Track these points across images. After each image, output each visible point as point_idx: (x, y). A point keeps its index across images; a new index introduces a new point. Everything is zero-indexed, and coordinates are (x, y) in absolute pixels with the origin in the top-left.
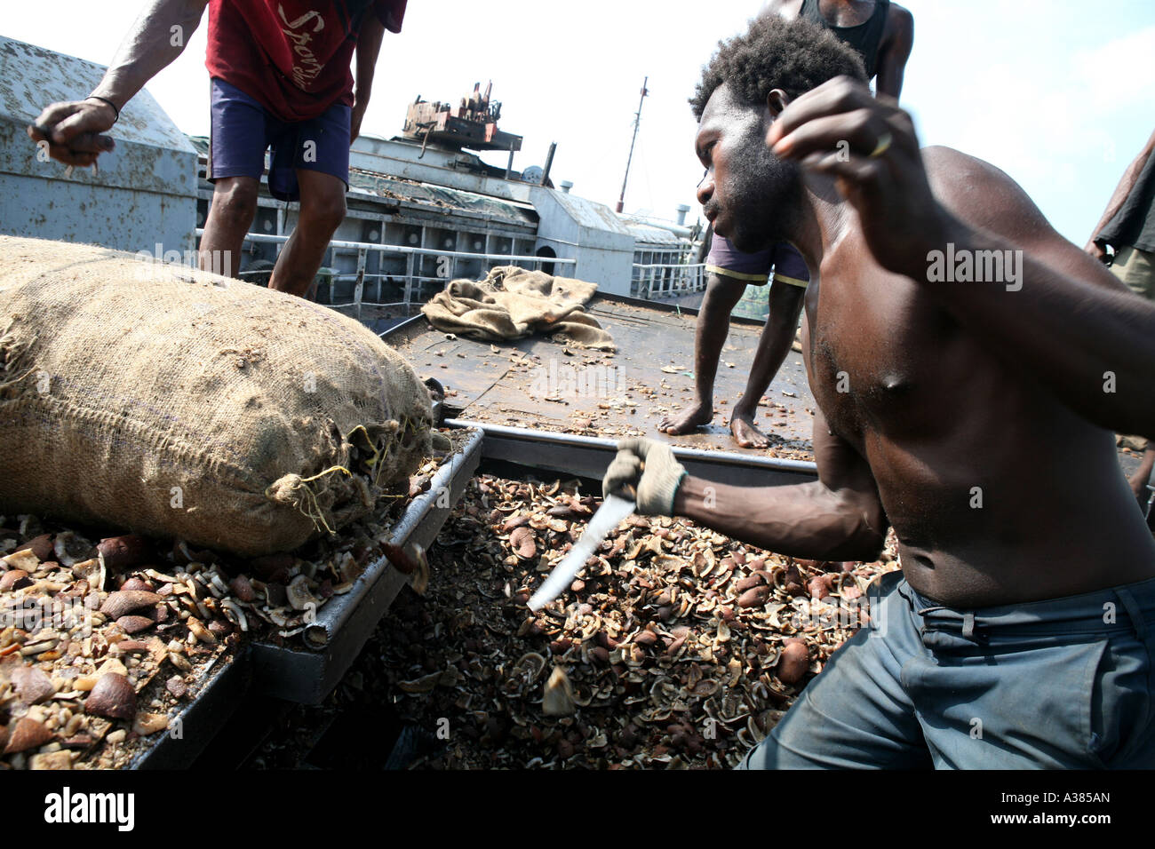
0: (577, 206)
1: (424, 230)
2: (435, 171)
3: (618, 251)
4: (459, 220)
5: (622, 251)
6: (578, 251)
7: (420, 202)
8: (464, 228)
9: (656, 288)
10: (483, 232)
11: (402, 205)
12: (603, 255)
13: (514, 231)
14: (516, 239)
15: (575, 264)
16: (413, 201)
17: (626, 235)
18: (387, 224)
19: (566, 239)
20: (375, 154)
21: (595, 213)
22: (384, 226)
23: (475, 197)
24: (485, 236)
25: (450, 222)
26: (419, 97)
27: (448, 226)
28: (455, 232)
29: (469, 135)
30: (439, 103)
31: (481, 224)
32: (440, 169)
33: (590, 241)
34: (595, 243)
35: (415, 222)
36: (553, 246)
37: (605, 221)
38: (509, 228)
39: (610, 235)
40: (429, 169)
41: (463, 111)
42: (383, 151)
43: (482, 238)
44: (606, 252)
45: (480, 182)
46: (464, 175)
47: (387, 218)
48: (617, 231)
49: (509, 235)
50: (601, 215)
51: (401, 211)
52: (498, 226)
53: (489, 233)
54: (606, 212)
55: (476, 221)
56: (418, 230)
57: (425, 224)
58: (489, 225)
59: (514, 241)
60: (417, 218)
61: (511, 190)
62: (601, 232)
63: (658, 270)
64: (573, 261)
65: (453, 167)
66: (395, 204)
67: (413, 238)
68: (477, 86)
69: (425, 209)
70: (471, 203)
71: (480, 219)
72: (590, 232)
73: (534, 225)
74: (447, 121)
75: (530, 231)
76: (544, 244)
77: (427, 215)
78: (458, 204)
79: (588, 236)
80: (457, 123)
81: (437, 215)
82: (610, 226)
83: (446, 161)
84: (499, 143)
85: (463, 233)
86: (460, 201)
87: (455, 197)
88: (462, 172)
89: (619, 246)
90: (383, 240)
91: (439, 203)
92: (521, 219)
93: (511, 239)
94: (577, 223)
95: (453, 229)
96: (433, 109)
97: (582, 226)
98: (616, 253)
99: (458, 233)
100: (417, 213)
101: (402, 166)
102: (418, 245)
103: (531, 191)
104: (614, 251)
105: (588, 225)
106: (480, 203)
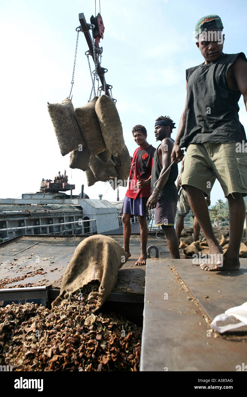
0: (95, 202)
1: (40, 219)
2: (50, 200)
3: (112, 213)
4: (53, 214)
5: (113, 213)
6: (96, 216)
7: (38, 211)
8: (55, 216)
10: (62, 216)
11: (31, 213)
12: (106, 216)
13: (74, 214)
14: (75, 216)
15: (96, 220)
16: (35, 211)
17: (113, 208)
18: (26, 220)
19: (92, 213)
20: (31, 199)
21: (102, 203)
22: (25, 221)
23: (59, 206)
24: (63, 217)
25: (50, 215)
26: (43, 179)
27: (49, 217)
28: (52, 218)
29: (58, 187)
30: (47, 180)
31: (61, 214)
32: (51, 199)
33: (100, 212)
34: (102, 213)
35: (36, 218)
36: (88, 216)
37: (105, 205)
38: (72, 213)
39: (107, 209)
40: (48, 200)
41: (55, 181)
42: (34, 197)
43: (63, 218)
45: (63, 201)
46: (58, 200)
47: (26, 218)
48: (110, 207)
49: (72, 215)
50: (104, 203)
51: (31, 215)
52: (68, 213)
53: (65, 216)
54: (106, 202)
55: (59, 213)
56: (38, 220)
57: (40, 218)
58: (64, 214)
59: (74, 217)
61: (73, 201)
62: (103, 209)
64: (95, 219)
65: (55, 198)
66: (28, 213)
67: (37, 223)
68: (59, 173)
69: (41, 213)
70: (58, 208)
71: (61, 213)
72: (99, 210)
73: (81, 211)
74: (50, 185)
75: (80, 213)
76: (85, 216)
77: (41, 215)
78: (53, 209)
79: (99, 211)
80: (53, 184)
81: (45, 214)
82: (107, 206)
83: (52, 197)
84: (67, 188)
85: (54, 218)
86: (54, 208)
87: (52, 207)
88: (57, 199)
89: (111, 212)
90: (25, 225)
91: (45, 210)
92: (77, 210)
93: (73, 217)
94: (94, 207)
95: (51, 217)
96: (46, 182)
97: (96, 208)
99: (53, 218)
100: (37, 215)
101: (40, 200)
102: (39, 224)
103: (78, 201)
104: (110, 214)
105: (99, 207)
106: (61, 207)
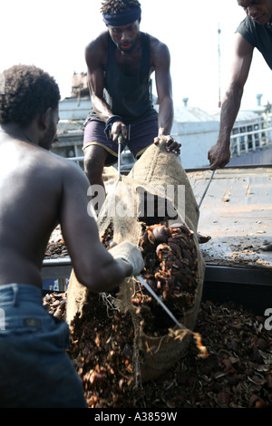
3: (208, 132)
7: (70, 132)
9: (243, 148)
12: (198, 137)
16: (65, 132)
17: (211, 122)
33: (186, 131)
34: (190, 131)
35: (69, 144)
37: (196, 116)
39: (199, 124)
44: (199, 135)
50: (192, 113)
54: (197, 111)
57: (76, 144)
60: (69, 141)
62: (192, 123)
63: (242, 138)
67: (71, 153)
69: (76, 135)
77: (76, 139)
79: (184, 128)
89: (207, 129)
98: (207, 134)
100: (70, 138)
102: (74, 156)
104: (205, 132)
